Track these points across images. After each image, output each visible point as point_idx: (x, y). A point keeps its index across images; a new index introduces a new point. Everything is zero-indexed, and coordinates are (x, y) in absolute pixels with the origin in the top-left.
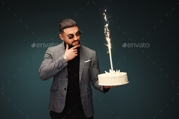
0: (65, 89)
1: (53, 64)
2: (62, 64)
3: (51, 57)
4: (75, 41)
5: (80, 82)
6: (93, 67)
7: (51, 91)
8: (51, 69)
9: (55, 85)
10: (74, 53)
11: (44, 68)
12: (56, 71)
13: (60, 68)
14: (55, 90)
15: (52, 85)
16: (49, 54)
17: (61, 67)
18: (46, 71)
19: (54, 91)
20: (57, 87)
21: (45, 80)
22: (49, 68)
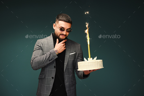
0: (53, 78)
1: (44, 56)
2: (52, 57)
3: (41, 48)
4: (63, 35)
5: (64, 72)
6: (77, 59)
7: (39, 79)
8: (42, 61)
9: (43, 74)
10: (63, 47)
11: (36, 59)
12: (47, 63)
13: (50, 60)
14: (43, 79)
15: (40, 74)
16: (39, 46)
17: (52, 59)
18: (38, 62)
19: (41, 79)
20: (45, 76)
21: (36, 70)
22: (41, 60)
